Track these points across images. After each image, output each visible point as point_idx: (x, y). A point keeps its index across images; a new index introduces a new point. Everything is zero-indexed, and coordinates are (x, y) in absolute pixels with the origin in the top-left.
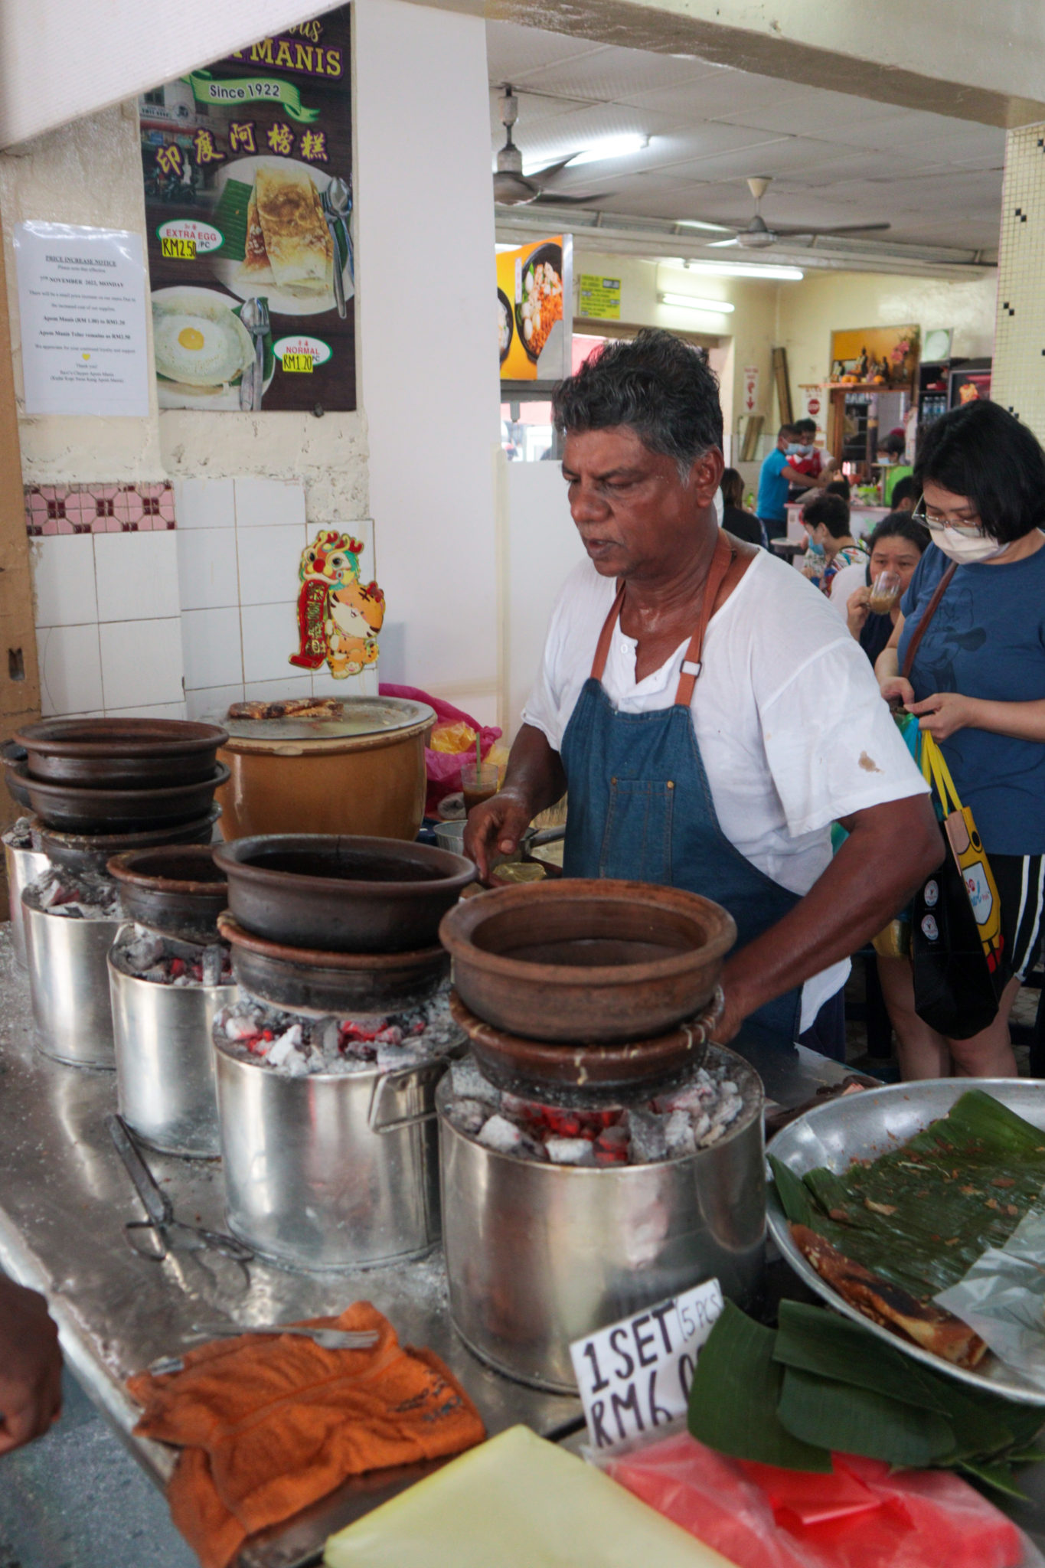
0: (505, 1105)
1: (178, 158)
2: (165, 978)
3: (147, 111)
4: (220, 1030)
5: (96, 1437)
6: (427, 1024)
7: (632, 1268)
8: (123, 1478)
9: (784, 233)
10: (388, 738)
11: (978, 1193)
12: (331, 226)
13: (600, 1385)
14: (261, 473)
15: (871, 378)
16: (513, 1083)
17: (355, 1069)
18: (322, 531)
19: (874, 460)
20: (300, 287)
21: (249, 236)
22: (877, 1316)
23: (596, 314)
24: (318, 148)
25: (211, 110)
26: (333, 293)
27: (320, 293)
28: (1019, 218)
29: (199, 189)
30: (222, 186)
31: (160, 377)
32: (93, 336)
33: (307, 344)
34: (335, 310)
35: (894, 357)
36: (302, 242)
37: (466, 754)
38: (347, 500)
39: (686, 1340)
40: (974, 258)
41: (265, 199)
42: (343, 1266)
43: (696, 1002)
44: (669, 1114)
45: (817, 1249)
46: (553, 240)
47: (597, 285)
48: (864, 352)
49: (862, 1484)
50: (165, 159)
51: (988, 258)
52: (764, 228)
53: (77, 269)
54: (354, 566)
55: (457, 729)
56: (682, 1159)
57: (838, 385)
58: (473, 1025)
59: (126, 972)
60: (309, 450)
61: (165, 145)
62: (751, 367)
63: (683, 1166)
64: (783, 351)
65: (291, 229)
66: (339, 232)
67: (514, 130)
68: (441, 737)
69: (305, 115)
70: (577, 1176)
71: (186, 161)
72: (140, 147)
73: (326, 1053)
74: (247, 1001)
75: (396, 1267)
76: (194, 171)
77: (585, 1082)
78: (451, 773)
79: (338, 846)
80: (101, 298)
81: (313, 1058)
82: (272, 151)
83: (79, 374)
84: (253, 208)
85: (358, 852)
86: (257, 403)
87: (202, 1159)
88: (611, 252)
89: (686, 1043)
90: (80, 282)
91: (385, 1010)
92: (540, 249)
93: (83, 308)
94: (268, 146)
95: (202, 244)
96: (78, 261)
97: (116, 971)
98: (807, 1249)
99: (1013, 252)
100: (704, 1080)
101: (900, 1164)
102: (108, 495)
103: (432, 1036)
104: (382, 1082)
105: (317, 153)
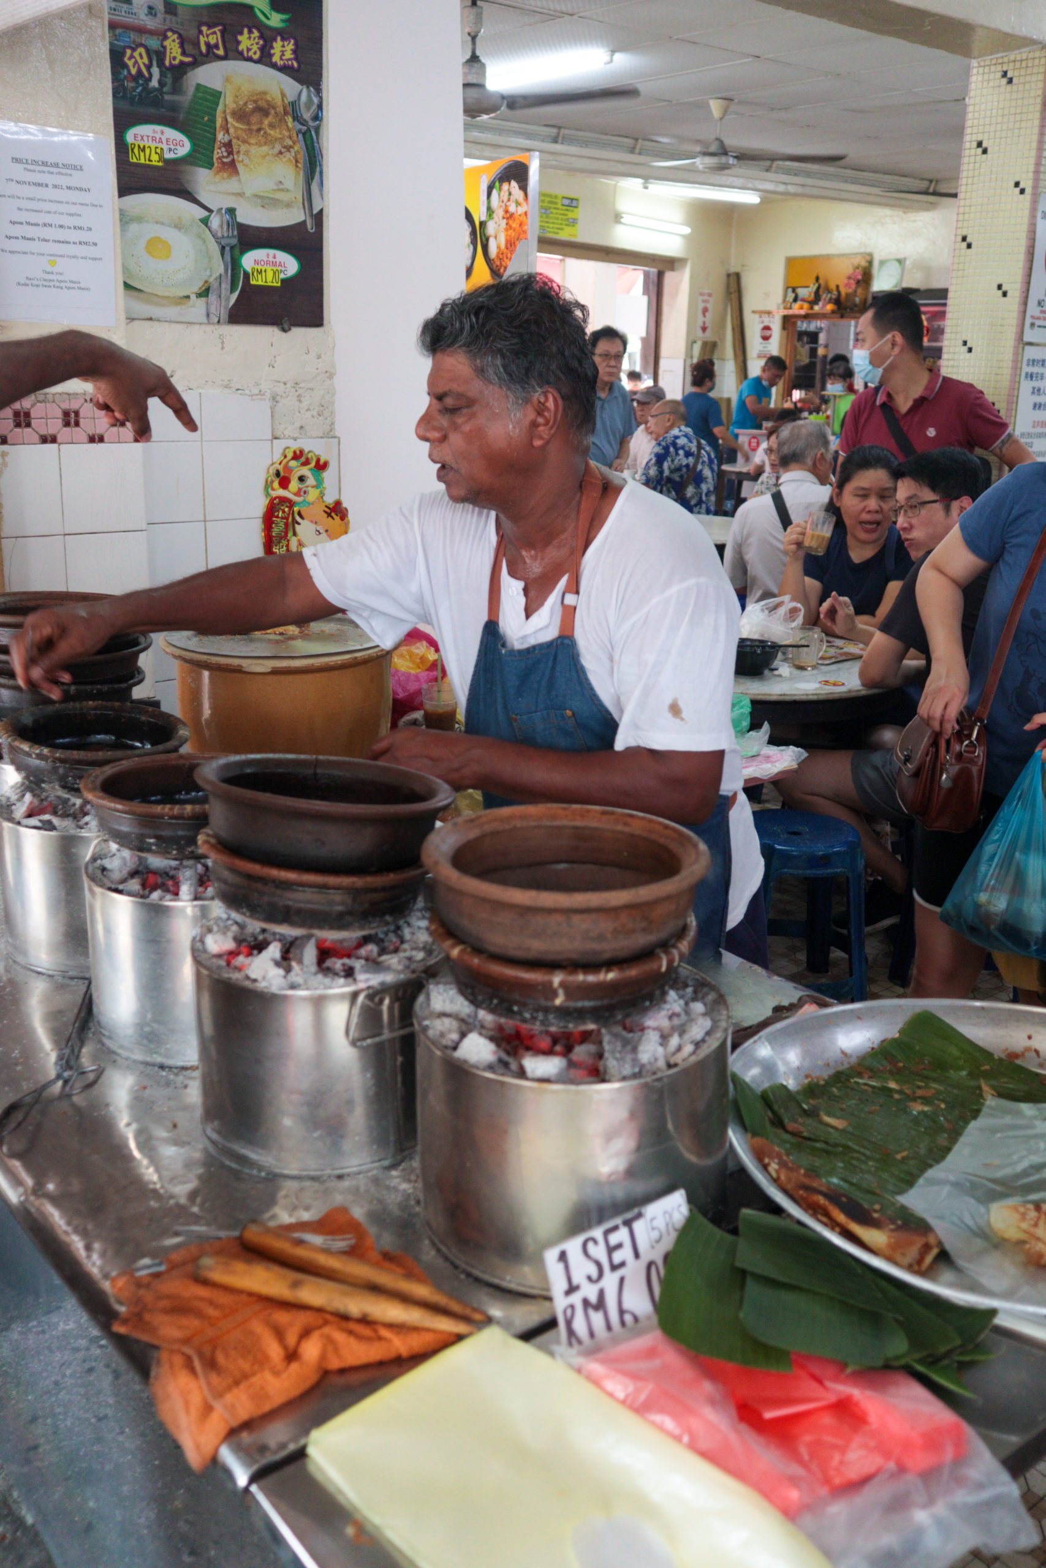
0: (480, 1021)
1: (146, 60)
2: (141, 892)
3: (115, 10)
4: (199, 945)
5: (61, 1326)
6: (402, 942)
7: (604, 1179)
8: (87, 1365)
9: (744, 157)
10: (356, 658)
11: (926, 1109)
12: (300, 136)
13: (572, 1289)
14: (227, 387)
15: (824, 306)
16: (491, 1002)
17: (334, 984)
18: (288, 448)
19: (823, 388)
20: (268, 198)
21: (217, 144)
22: (833, 1225)
23: (555, 233)
24: (289, 55)
25: (180, 10)
26: (301, 206)
27: (289, 205)
28: (980, 150)
29: (167, 93)
30: (191, 91)
31: (127, 286)
32: (59, 242)
33: (275, 257)
34: (304, 222)
35: (846, 285)
36: (271, 152)
37: (427, 673)
38: (313, 416)
39: (653, 1247)
40: (928, 188)
41: (234, 106)
42: (318, 1173)
43: (671, 927)
44: (640, 1033)
45: (776, 1161)
46: (520, 157)
47: (556, 203)
48: (817, 279)
49: (820, 1382)
50: (133, 60)
51: (943, 188)
52: (725, 152)
53: (44, 172)
54: (319, 484)
55: (418, 648)
56: (655, 1077)
57: (790, 312)
58: (453, 946)
59: (102, 886)
60: (276, 365)
61: (133, 46)
62: (706, 291)
63: (656, 1084)
64: (738, 276)
65: (260, 138)
66: (309, 142)
67: (478, 40)
68: (402, 656)
69: (276, 20)
70: (552, 1092)
71: (155, 63)
72: (108, 47)
73: (305, 969)
74: (224, 916)
75: (370, 1174)
76: (162, 74)
77: (562, 1003)
78: (411, 691)
79: (316, 766)
80: (68, 203)
81: (292, 973)
82: (241, 56)
83: (45, 280)
84: (222, 115)
85: (336, 772)
86: (225, 316)
87: (176, 1068)
88: (571, 170)
89: (660, 967)
90: (47, 186)
91: (362, 928)
92: (506, 165)
93: (49, 212)
94: (237, 50)
95: (170, 150)
96: (44, 164)
97: (92, 884)
98: (766, 1160)
99: (973, 184)
100: (674, 1001)
101: (852, 1081)
102: (74, 406)
103: (408, 954)
104: (361, 998)
105: (288, 60)
